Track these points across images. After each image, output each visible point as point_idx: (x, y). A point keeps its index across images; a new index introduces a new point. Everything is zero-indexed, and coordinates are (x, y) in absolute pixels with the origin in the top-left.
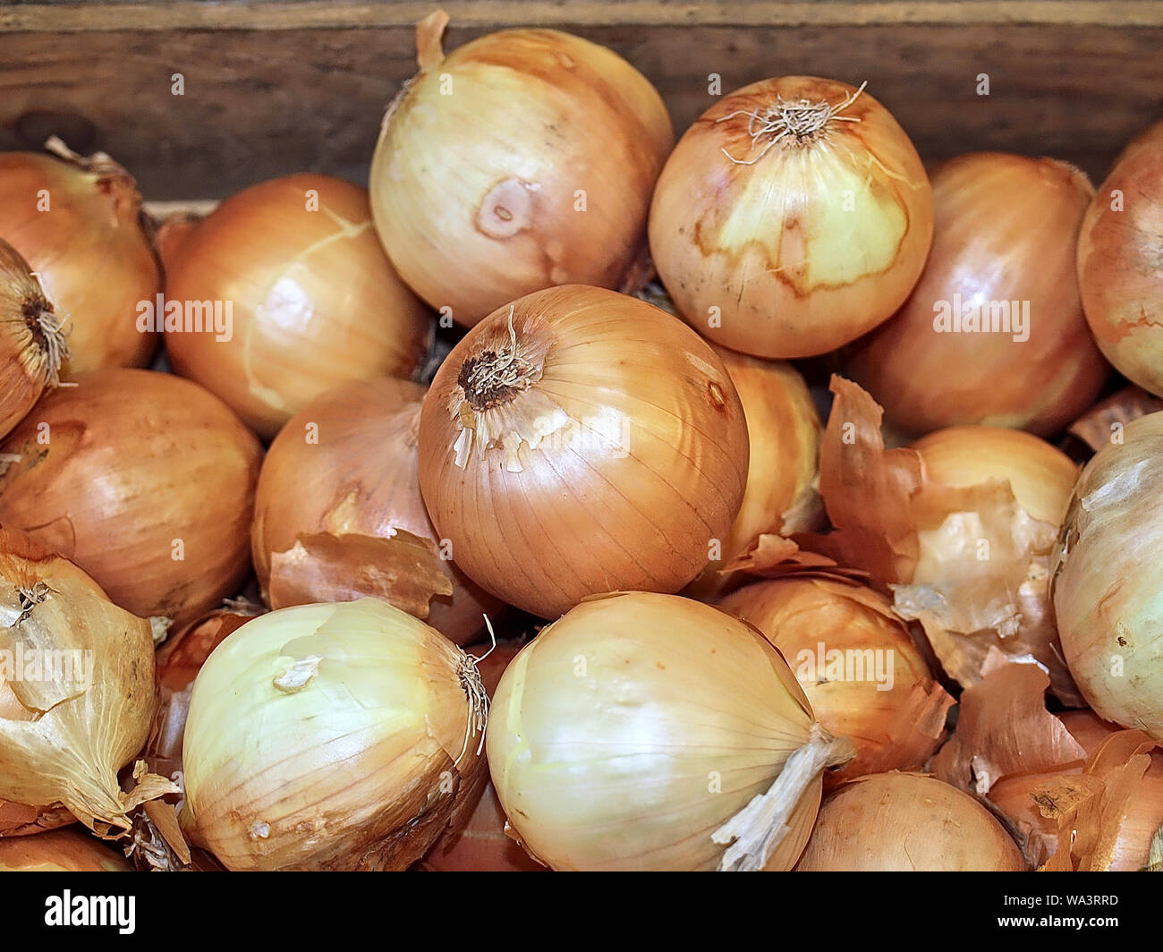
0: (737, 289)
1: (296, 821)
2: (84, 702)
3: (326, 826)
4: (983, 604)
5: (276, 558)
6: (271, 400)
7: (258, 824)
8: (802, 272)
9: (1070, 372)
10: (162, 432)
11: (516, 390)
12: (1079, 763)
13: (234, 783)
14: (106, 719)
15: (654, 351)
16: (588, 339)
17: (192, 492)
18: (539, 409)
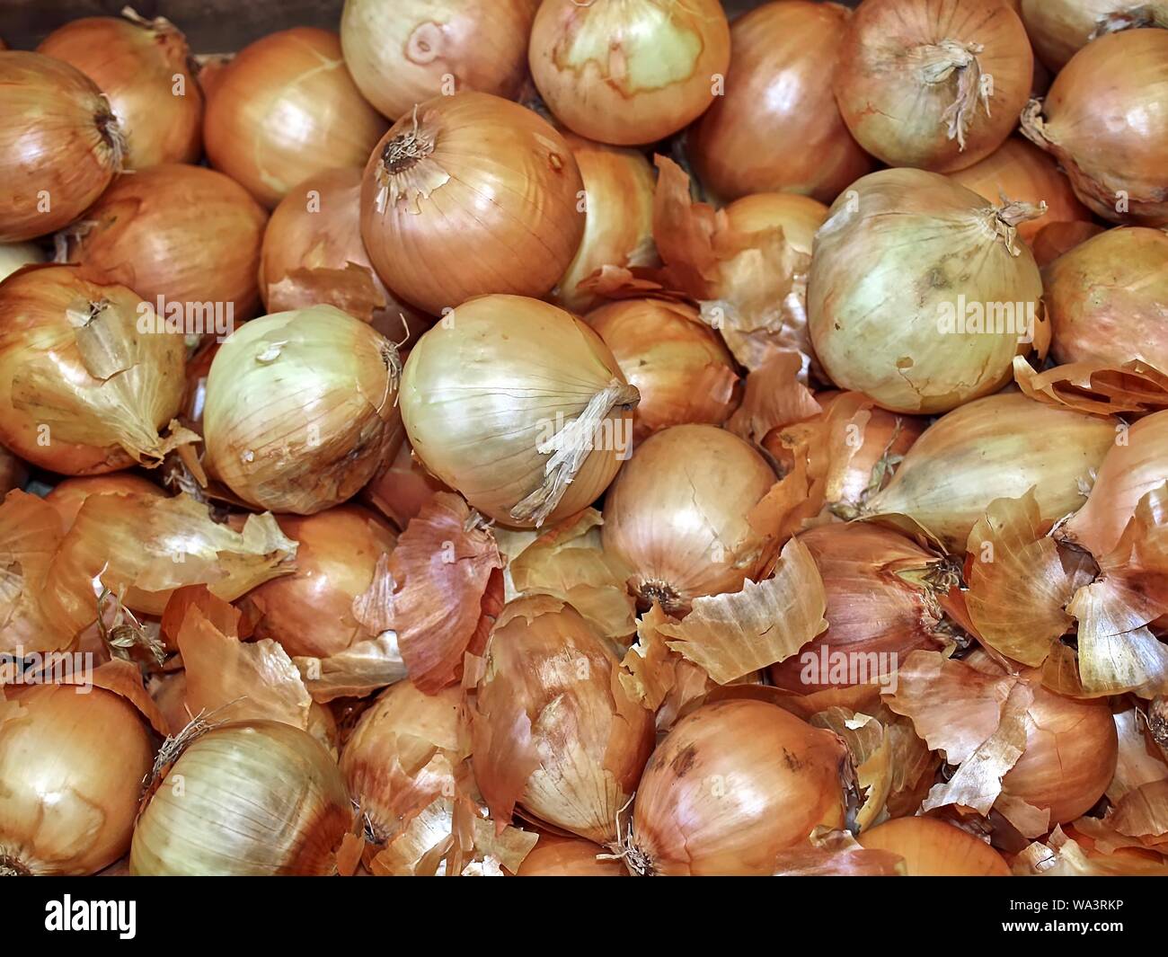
0: (582, 94)
1: (270, 449)
2: (132, 373)
3: (291, 452)
4: (759, 311)
5: (272, 287)
6: (275, 183)
7: (246, 452)
8: (626, 80)
9: (840, 153)
10: (195, 204)
11: (416, 159)
12: (818, 415)
13: (231, 426)
14: (148, 387)
15: (509, 132)
16: (465, 124)
17: (215, 245)
18: (430, 171)
